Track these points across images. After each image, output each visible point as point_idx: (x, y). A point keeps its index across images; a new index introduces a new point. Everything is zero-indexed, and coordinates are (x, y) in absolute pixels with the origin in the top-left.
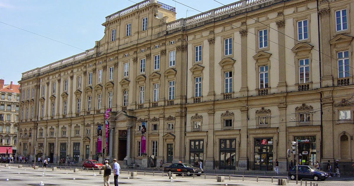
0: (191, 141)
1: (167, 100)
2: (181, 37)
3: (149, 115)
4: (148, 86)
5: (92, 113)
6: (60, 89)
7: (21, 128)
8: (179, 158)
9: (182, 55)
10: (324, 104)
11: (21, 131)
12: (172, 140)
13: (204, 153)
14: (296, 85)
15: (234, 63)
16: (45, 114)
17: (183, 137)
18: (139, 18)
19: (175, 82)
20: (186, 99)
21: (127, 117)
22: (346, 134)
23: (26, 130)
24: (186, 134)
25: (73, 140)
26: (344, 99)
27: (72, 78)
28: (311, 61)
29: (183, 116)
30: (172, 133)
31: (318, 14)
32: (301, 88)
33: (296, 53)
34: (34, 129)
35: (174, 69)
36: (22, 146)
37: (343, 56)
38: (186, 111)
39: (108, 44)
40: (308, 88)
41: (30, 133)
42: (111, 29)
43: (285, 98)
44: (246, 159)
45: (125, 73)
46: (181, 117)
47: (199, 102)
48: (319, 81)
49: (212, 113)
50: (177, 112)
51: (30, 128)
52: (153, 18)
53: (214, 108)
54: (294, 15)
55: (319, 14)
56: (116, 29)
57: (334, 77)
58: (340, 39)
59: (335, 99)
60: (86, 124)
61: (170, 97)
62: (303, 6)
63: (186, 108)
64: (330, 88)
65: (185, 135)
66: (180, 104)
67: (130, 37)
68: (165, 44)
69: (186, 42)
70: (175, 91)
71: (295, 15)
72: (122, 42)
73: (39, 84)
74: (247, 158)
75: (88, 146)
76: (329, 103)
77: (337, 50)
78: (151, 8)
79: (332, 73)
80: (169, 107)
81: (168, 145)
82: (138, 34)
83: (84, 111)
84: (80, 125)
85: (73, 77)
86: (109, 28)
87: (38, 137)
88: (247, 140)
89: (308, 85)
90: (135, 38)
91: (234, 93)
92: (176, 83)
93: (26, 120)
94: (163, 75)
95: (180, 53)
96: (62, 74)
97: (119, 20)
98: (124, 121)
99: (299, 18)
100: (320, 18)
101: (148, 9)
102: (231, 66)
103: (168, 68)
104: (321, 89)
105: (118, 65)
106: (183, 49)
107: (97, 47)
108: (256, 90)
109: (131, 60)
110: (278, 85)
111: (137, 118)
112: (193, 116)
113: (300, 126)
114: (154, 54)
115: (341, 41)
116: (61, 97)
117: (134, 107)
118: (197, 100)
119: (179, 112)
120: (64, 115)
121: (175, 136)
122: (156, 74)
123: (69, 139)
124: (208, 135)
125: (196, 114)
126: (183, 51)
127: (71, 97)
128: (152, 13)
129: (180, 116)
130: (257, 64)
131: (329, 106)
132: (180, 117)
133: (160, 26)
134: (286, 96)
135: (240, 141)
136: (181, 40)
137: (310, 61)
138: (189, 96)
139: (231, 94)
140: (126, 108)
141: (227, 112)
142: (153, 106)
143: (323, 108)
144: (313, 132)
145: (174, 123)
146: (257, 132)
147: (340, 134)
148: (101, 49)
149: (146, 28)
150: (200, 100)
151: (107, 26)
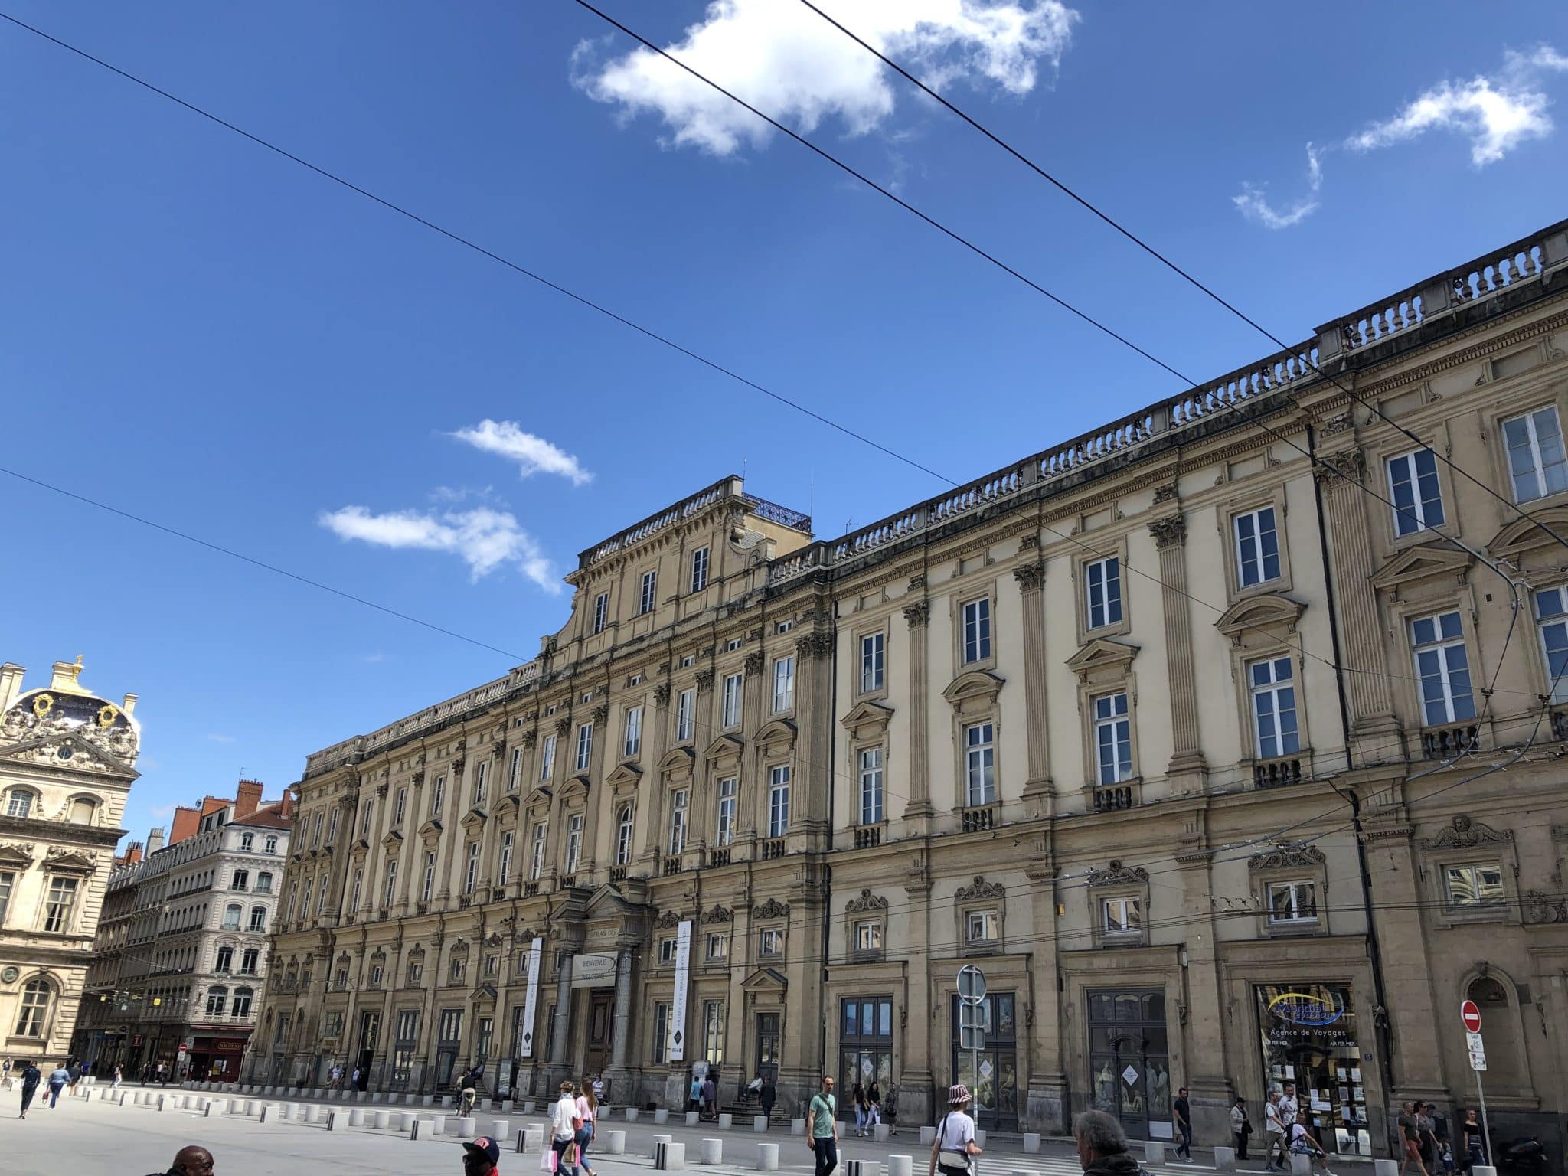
0: (844, 1002)
1: (763, 839)
2: (813, 606)
3: (699, 899)
4: (699, 790)
5: (511, 892)
6: (418, 810)
7: (279, 954)
8: (798, 1073)
9: (816, 671)
10: (1372, 838)
11: (277, 967)
12: (776, 999)
13: (895, 1052)
14: (1244, 764)
15: (998, 692)
16: (362, 903)
17: (817, 986)
18: (682, 552)
19: (791, 771)
20: (830, 834)
21: (621, 908)
22: (1492, 975)
23: (294, 963)
24: (827, 972)
25: (443, 1000)
26: (1462, 816)
27: (459, 767)
28: (1302, 663)
29: (818, 897)
30: (777, 970)
31: (1315, 478)
32: (1268, 777)
33: (1238, 639)
34: (321, 956)
35: (785, 723)
36: (274, 1024)
37: (1439, 636)
38: (829, 881)
39: (581, 645)
40: (1297, 775)
41: (306, 973)
42: (593, 592)
43: (1202, 817)
44: (1059, 1081)
45: (629, 744)
46: (811, 904)
47: (875, 844)
48: (1340, 742)
49: (923, 884)
50: (795, 882)
51: (309, 955)
52: (727, 548)
53: (928, 865)
54: (1221, 492)
55: (1320, 480)
56: (608, 592)
57: (1407, 725)
58: (1418, 564)
59: (1420, 814)
60: (489, 934)
61: (774, 827)
62: (1253, 454)
63: (828, 869)
64: (1391, 768)
65: (825, 976)
66: (806, 853)
67: (651, 618)
68: (760, 635)
69: (830, 624)
70: (789, 803)
71: (1224, 493)
72: (625, 635)
73: (354, 792)
74: (1062, 1078)
75: (490, 1020)
76: (1393, 835)
77: (1407, 609)
78: (720, 513)
79: (1393, 705)
80: (765, 865)
81: (761, 1016)
82: (678, 604)
83: (484, 886)
84: (471, 942)
85: (463, 764)
86: (587, 590)
87: (330, 989)
88: (1060, 1002)
89: (1296, 764)
90: (665, 616)
91: (1001, 806)
92: (794, 772)
93: (300, 926)
94: (750, 748)
95: (809, 663)
96: (431, 755)
97: (618, 561)
98: (611, 923)
99: (1240, 502)
100: (1324, 495)
101: (712, 520)
102: (987, 701)
103: (768, 720)
104: (1351, 774)
105: (606, 716)
106: (821, 647)
107: (547, 656)
108: (1085, 793)
109: (651, 701)
110: (1170, 765)
111: (657, 911)
112: (852, 902)
113: (1273, 938)
114: (725, 672)
115: (1422, 573)
116: (460, 826)
117: (649, 868)
118: (867, 838)
119: (802, 885)
120: (423, 903)
121: (786, 984)
122: (729, 743)
123: (430, 996)
124: (907, 979)
125: (864, 893)
126: (820, 656)
127: (452, 837)
128: (725, 531)
129: (807, 901)
130: (1084, 690)
131: (1393, 846)
132: (804, 905)
133: (746, 573)
134: (1206, 811)
135: (1033, 1003)
136: (815, 618)
137: (1295, 667)
138: (841, 820)
139: (991, 811)
140: (623, 872)
141: (978, 881)
142: (714, 863)
143: (1371, 858)
144: (1337, 963)
145: (786, 928)
146: (1100, 962)
147: (1464, 976)
148: (559, 663)
149: (703, 583)
150: (878, 835)
151: (581, 585)
